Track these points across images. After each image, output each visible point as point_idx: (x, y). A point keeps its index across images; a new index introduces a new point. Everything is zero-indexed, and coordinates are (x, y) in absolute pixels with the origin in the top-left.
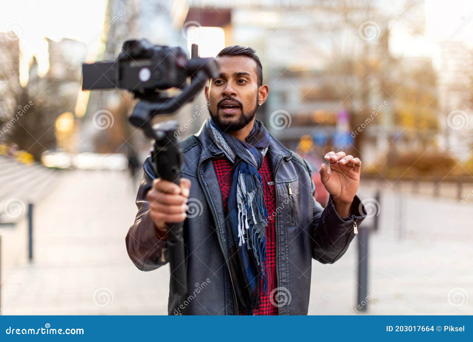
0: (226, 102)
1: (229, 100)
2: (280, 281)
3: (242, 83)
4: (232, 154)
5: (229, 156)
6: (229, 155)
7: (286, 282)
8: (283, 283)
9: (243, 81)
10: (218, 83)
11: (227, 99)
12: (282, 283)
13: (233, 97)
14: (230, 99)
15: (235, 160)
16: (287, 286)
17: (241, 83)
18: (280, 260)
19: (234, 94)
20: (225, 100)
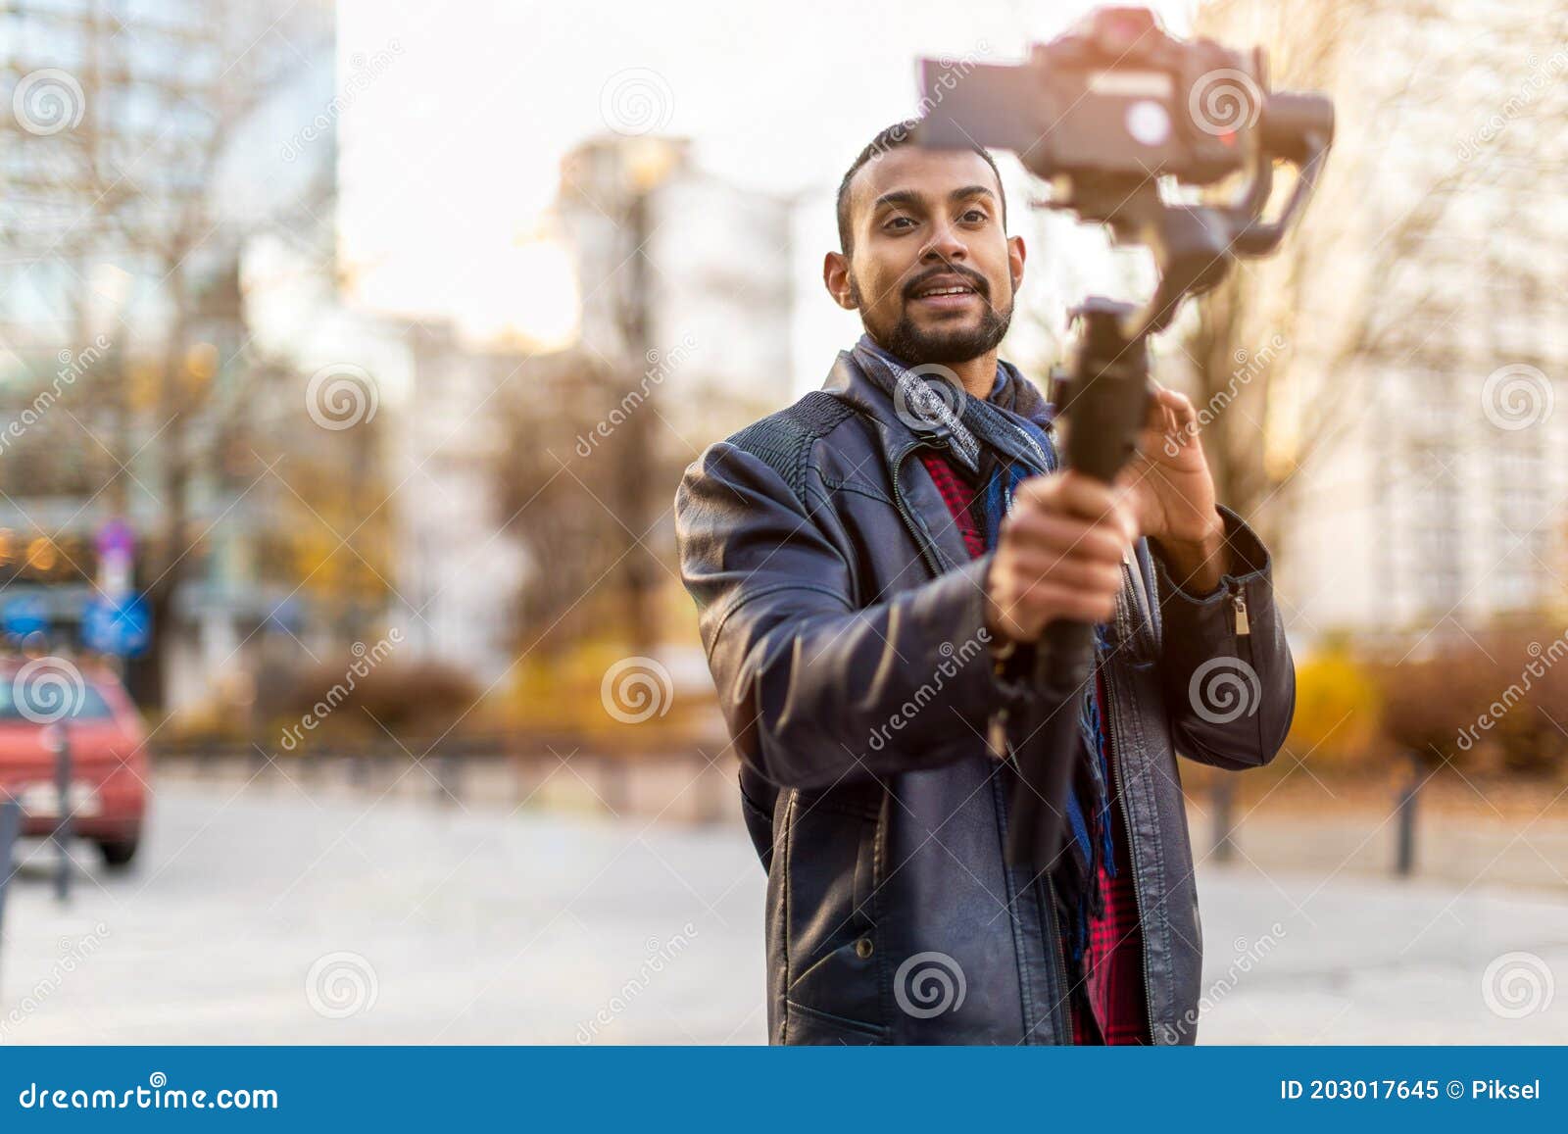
0: (940, 279)
1: (946, 273)
2: (1135, 829)
3: (974, 223)
4: (970, 440)
5: (960, 448)
6: (961, 445)
7: (1151, 833)
8: (1143, 835)
9: (977, 218)
10: (898, 226)
11: (940, 271)
12: (1141, 838)
13: (957, 261)
14: (950, 270)
15: (982, 460)
16: (1155, 845)
17: (970, 223)
18: (1124, 764)
19: (959, 254)
20: (933, 272)
